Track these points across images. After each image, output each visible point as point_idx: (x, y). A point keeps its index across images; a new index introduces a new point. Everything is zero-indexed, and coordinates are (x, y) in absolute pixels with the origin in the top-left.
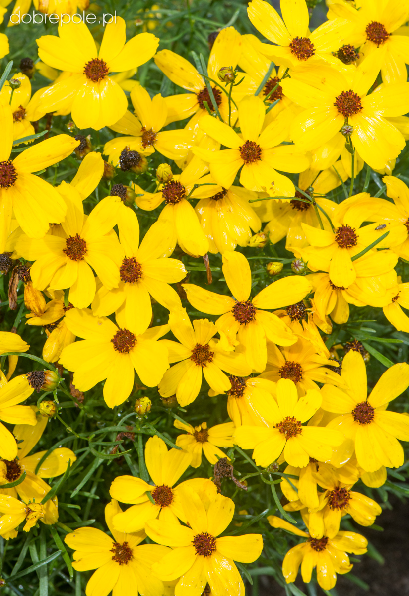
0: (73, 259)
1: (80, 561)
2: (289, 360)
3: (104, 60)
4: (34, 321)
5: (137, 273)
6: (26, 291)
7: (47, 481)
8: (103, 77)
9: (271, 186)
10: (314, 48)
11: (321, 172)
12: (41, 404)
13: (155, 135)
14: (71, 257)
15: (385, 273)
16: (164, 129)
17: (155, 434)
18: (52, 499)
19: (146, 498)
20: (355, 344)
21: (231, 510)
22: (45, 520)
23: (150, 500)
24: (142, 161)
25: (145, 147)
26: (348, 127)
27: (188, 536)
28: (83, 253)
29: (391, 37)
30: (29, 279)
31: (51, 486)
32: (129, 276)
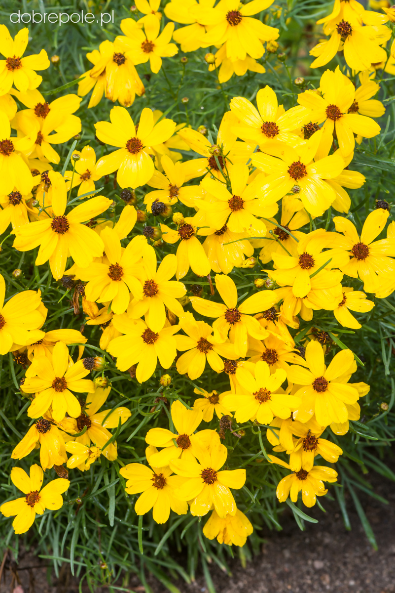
0: (114, 280)
1: (131, 487)
2: (268, 347)
3: (139, 139)
4: (90, 322)
5: (154, 290)
6: (83, 302)
7: (110, 430)
8: (138, 151)
9: (250, 228)
10: (278, 129)
11: (295, 213)
12: (96, 379)
13: (178, 189)
14: (112, 279)
15: (334, 286)
16: (185, 185)
17: (177, 399)
18: (113, 443)
19: (172, 443)
20: (322, 334)
21: (225, 452)
22: (109, 458)
23: (175, 445)
24: (167, 209)
25: (171, 198)
26: (296, 188)
27: (198, 470)
28: (120, 275)
29: (343, 115)
30: (84, 294)
31: (113, 434)
32: (149, 292)
